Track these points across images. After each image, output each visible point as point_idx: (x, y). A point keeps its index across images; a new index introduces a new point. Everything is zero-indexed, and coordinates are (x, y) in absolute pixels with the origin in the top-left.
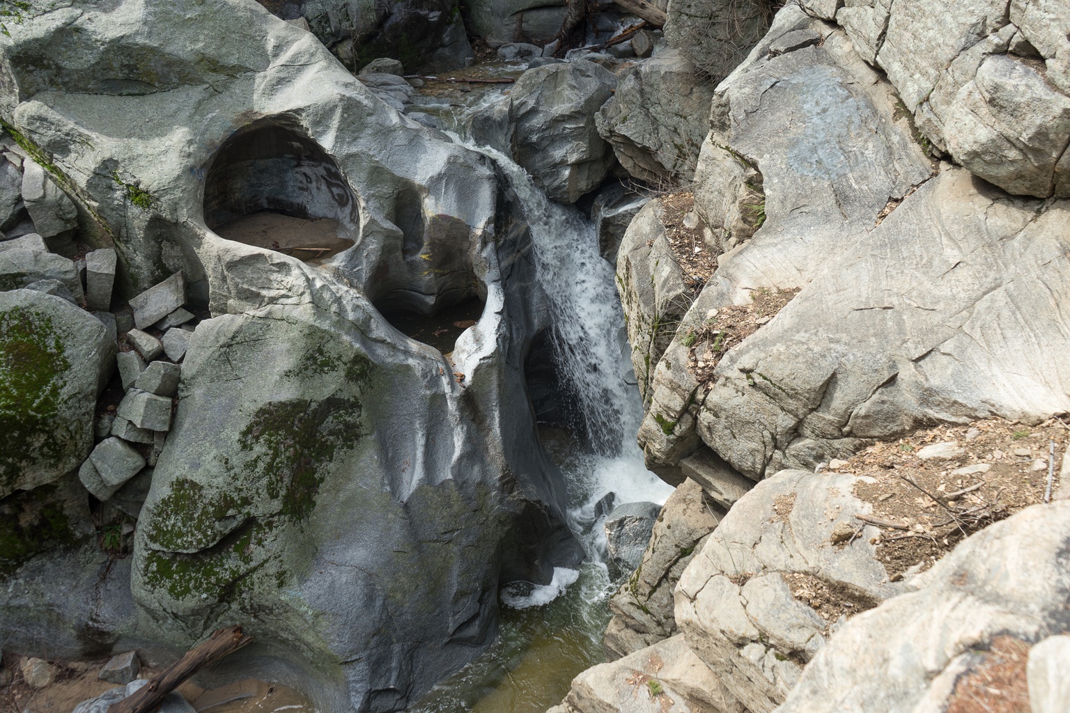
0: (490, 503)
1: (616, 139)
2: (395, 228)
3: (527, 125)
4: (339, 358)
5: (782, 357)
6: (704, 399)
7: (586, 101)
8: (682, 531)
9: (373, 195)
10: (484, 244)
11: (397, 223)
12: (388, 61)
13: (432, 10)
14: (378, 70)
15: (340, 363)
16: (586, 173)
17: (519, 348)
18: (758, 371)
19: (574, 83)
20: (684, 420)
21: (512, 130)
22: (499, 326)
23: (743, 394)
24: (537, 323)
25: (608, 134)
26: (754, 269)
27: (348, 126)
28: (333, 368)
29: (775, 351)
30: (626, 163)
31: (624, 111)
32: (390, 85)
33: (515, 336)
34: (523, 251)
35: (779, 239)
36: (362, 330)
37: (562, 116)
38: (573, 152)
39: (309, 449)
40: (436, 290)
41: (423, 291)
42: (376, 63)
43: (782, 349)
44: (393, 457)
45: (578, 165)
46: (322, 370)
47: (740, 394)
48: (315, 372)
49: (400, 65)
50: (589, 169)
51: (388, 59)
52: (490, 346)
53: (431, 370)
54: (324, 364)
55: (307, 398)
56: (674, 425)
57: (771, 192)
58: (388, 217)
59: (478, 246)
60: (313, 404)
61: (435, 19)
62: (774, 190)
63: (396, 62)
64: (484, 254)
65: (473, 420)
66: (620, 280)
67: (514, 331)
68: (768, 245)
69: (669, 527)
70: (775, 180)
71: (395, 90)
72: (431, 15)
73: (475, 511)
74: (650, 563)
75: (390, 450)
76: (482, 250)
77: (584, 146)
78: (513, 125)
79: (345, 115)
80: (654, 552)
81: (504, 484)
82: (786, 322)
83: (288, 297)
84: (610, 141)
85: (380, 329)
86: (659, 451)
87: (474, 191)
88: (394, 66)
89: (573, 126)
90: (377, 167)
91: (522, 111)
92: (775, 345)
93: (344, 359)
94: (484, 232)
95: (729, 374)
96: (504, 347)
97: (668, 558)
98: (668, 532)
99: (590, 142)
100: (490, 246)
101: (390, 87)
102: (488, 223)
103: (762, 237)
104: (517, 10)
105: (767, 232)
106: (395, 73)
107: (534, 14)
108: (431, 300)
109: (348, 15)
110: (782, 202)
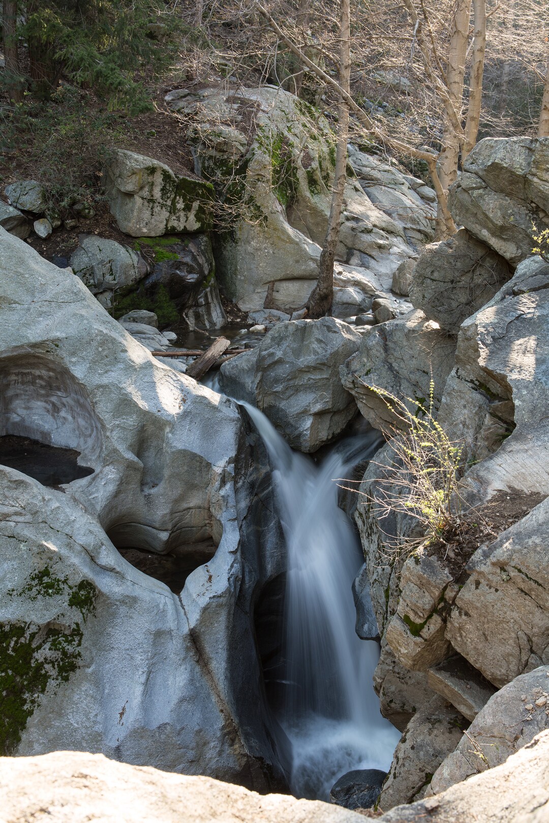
0: (208, 756)
1: (359, 390)
2: (136, 459)
3: (273, 374)
4: (65, 582)
5: (538, 549)
6: (455, 597)
7: (331, 354)
8: (427, 752)
9: (118, 426)
10: (223, 482)
11: (139, 455)
12: (145, 313)
13: (190, 272)
14: (135, 320)
15: (66, 587)
16: (328, 424)
17: (250, 591)
18: (513, 564)
19: (320, 337)
20: (433, 620)
21: (259, 378)
22: (232, 566)
23: (497, 590)
24: (270, 568)
25: (352, 386)
26: (504, 472)
27: (102, 359)
28: (59, 592)
29: (530, 543)
30: (369, 415)
31: (369, 365)
32: (144, 333)
33: (247, 578)
34: (262, 495)
35: (531, 445)
36: (92, 557)
37: (308, 367)
38: (317, 402)
39: (22, 676)
40: (170, 526)
41: (157, 525)
42: (133, 314)
43: (538, 541)
44: (109, 695)
45: (319, 415)
46: (46, 592)
47: (493, 590)
48: (39, 593)
49: (156, 318)
50: (331, 420)
51: (145, 311)
52: (221, 584)
53: (158, 605)
54: (49, 586)
55: (28, 620)
56: (422, 626)
57: (520, 403)
58: (131, 448)
59: (217, 484)
60: (32, 627)
61: (192, 280)
62: (523, 401)
63: (152, 314)
64: (222, 492)
65: (197, 662)
66: (361, 514)
67: (247, 574)
68: (518, 452)
69: (413, 748)
70: (525, 392)
71: (149, 338)
72: (189, 277)
73: (192, 761)
74: (391, 791)
75: (107, 686)
76: (220, 488)
77: (328, 396)
78: (260, 374)
79: (100, 349)
80: (395, 778)
81: (225, 735)
82: (540, 517)
83: (20, 514)
84: (353, 393)
85: (110, 556)
86: (406, 655)
87: (217, 431)
88: (150, 317)
89: (318, 377)
90: (125, 400)
91: (268, 361)
92: (530, 537)
93: (70, 583)
94: (224, 471)
95: (482, 568)
96: (235, 587)
97: (410, 784)
98: (412, 754)
99: (333, 394)
100: (228, 486)
101: (144, 336)
102: (229, 463)
103: (512, 443)
104: (269, 280)
105: (517, 439)
106: (149, 324)
107: (285, 285)
108: (164, 536)
109: (111, 270)
110: (532, 412)
